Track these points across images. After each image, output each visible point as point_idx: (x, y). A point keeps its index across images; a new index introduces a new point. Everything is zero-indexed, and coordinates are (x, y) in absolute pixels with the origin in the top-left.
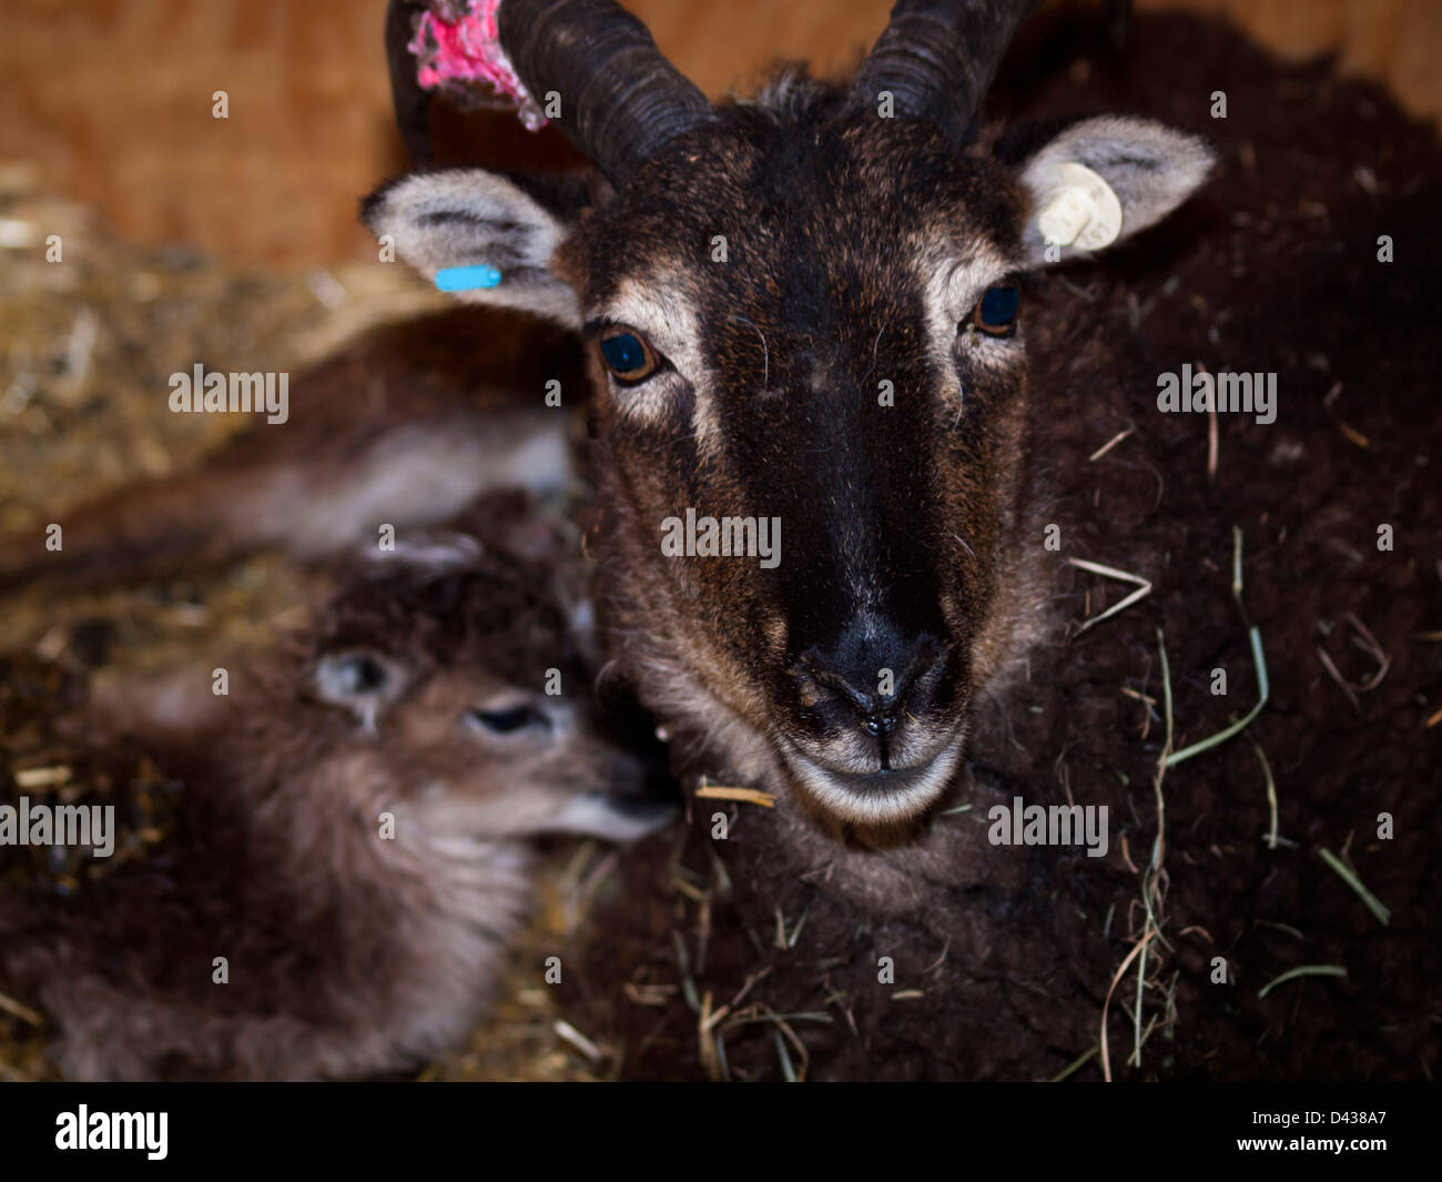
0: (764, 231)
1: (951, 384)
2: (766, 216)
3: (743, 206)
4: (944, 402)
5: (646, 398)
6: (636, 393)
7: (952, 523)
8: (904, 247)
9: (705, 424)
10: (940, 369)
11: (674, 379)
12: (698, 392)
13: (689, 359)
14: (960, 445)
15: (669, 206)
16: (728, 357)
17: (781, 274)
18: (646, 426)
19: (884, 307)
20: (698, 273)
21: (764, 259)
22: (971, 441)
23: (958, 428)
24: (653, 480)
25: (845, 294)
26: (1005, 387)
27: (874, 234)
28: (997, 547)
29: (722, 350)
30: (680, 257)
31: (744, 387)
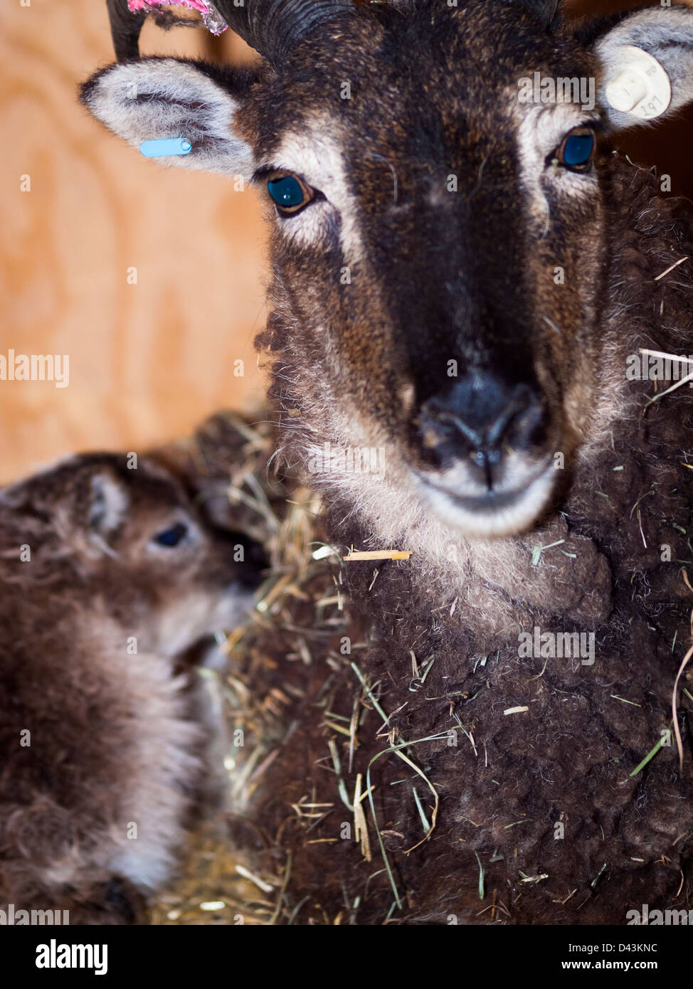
0: (392, 89)
1: (539, 205)
2: (392, 78)
3: (375, 70)
4: (534, 217)
5: (305, 224)
6: (297, 221)
7: (542, 308)
8: (501, 99)
9: (351, 239)
10: (531, 192)
11: (326, 206)
12: (343, 215)
13: (336, 189)
14: (548, 251)
15: (319, 73)
16: (366, 187)
17: (406, 121)
18: (306, 247)
19: (486, 144)
20: (342, 122)
21: (393, 110)
22: (555, 248)
23: (546, 238)
24: (312, 291)
25: (457, 134)
26: (584, 213)
27: (477, 88)
28: (580, 333)
29: (362, 182)
30: (327, 110)
31: (379, 206)
